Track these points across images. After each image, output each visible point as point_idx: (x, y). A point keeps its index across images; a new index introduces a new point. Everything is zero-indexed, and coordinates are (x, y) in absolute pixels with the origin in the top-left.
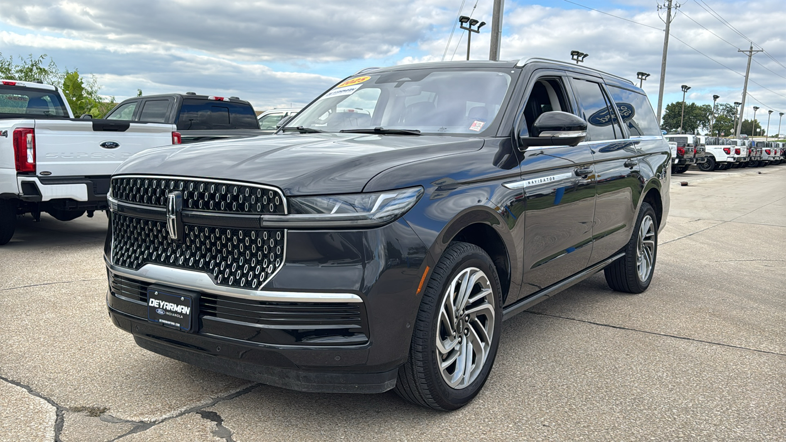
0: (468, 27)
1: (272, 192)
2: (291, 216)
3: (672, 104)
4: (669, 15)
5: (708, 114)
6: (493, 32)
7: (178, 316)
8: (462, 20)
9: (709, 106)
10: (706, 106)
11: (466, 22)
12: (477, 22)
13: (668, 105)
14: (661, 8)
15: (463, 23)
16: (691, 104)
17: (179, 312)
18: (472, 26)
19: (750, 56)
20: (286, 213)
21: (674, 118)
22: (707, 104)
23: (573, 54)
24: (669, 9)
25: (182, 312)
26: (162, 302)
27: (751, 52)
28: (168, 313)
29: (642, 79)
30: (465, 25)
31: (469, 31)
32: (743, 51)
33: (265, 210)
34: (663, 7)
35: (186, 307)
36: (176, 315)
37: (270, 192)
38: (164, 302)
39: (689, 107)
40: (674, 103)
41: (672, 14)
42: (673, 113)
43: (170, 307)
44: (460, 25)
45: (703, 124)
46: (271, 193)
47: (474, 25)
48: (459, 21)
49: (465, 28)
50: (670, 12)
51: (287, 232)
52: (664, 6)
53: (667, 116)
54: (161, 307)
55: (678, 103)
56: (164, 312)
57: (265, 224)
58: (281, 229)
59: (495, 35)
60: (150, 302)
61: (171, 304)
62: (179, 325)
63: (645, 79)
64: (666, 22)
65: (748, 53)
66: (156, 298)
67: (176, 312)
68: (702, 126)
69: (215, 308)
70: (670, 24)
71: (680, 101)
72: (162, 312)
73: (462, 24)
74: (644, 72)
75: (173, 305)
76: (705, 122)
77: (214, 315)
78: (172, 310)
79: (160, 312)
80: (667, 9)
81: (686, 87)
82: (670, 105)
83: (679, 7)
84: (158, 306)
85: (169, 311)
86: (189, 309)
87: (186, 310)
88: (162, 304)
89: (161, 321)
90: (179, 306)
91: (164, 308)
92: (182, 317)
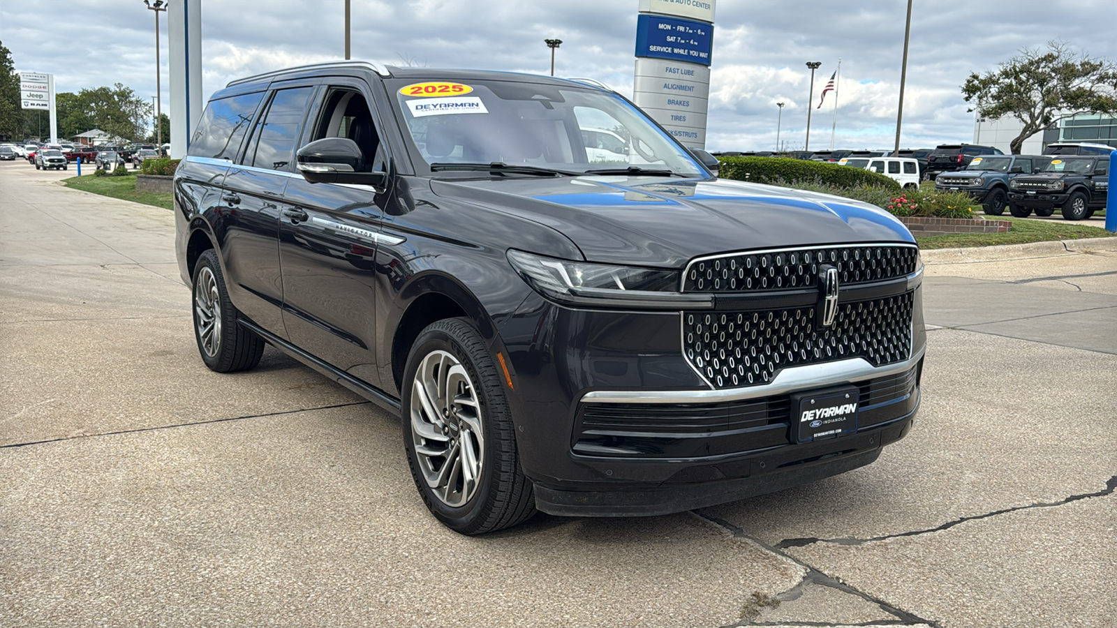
7: (840, 419)
17: (841, 415)
25: (845, 412)
26: (819, 410)
28: (826, 422)
35: (851, 405)
36: (836, 420)
38: (821, 410)
43: (830, 412)
54: (817, 417)
56: (820, 423)
60: (803, 416)
61: (831, 408)
62: (840, 430)
66: (810, 408)
67: (838, 416)
72: (818, 424)
75: (834, 408)
77: (868, 403)
78: (832, 415)
79: (815, 424)
84: (812, 418)
85: (828, 418)
86: (855, 405)
87: (851, 408)
88: (818, 414)
89: (815, 435)
90: (842, 406)
91: (822, 417)
92: (845, 419)
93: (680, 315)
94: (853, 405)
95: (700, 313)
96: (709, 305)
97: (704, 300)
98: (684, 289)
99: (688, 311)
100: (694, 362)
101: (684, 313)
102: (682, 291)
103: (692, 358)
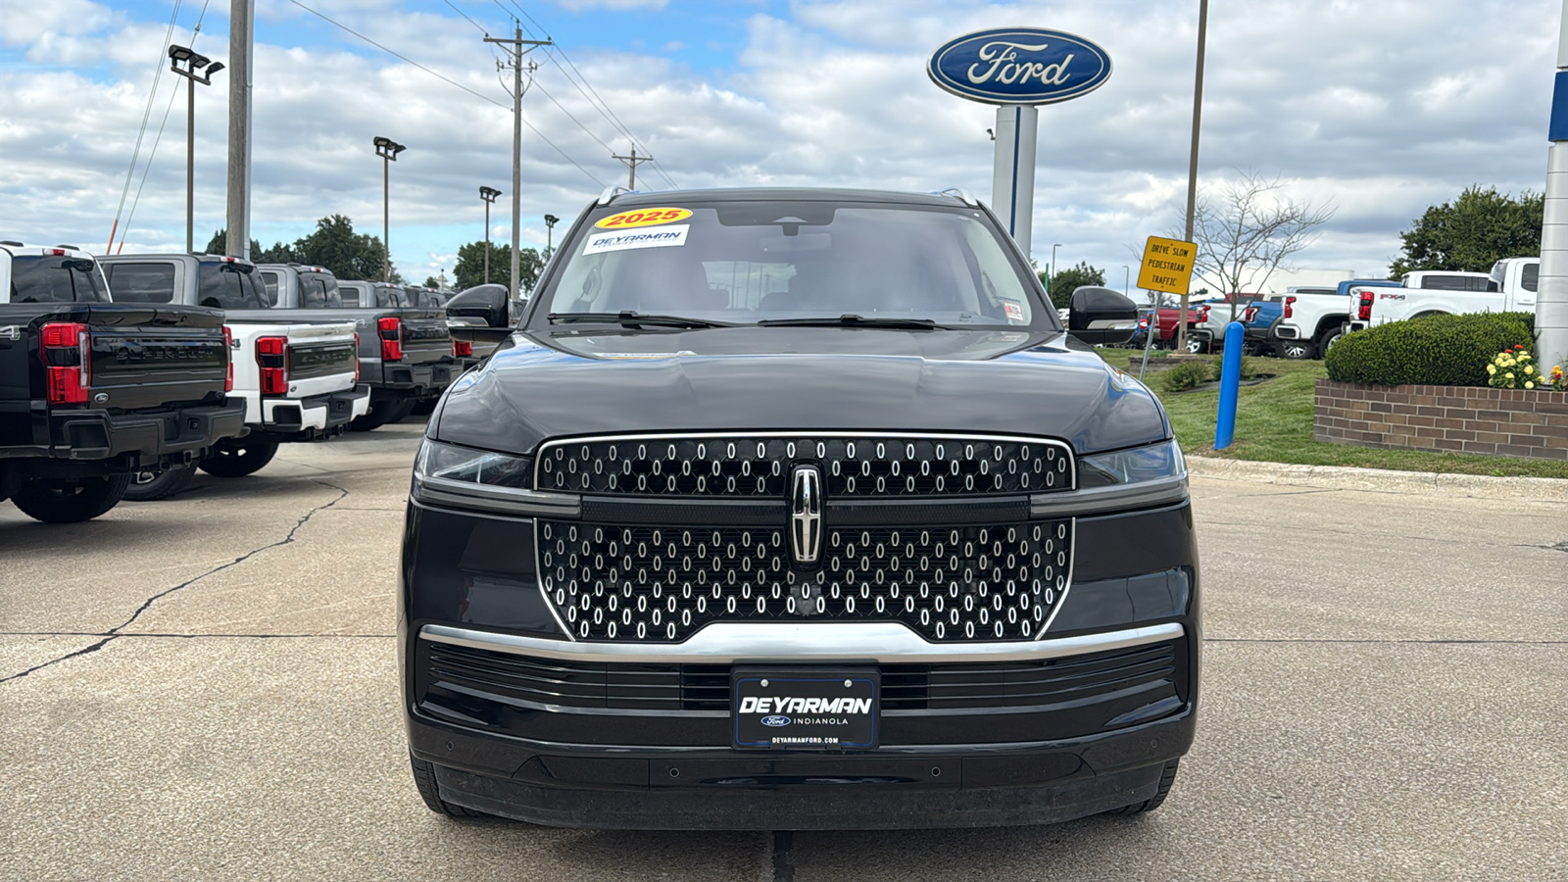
0: (187, 69)
1: (1053, 450)
2: (1082, 492)
3: (469, 246)
4: (519, 82)
5: (533, 266)
6: (235, 85)
7: (832, 721)
8: (176, 55)
9: (534, 251)
10: (529, 251)
11: (185, 60)
12: (208, 61)
13: (462, 248)
14: (503, 67)
15: (179, 61)
16: (502, 247)
17: (836, 714)
18: (195, 69)
19: (633, 167)
20: (1074, 487)
21: (475, 272)
22: (530, 248)
23: (379, 143)
24: (518, 70)
25: (844, 710)
26: (782, 700)
27: (633, 159)
28: (800, 721)
29: (488, 201)
30: (181, 65)
31: (190, 79)
32: (620, 158)
33: (1039, 484)
34: (506, 65)
36: (825, 721)
37: (1049, 449)
38: (787, 699)
39: (499, 252)
40: (473, 244)
41: (525, 79)
42: (472, 263)
43: (808, 706)
44: (171, 65)
45: (525, 283)
46: (1051, 452)
47: (199, 67)
48: (167, 55)
49: (181, 72)
50: (520, 77)
51: (1077, 524)
52: (509, 63)
53: (463, 268)
54: (778, 710)
55: (479, 243)
56: (786, 721)
57: (1035, 510)
58: (1066, 519)
59: (240, 92)
60: (744, 704)
61: (810, 700)
62: (836, 740)
63: (493, 201)
64: (514, 94)
65: (629, 161)
66: (760, 693)
67: (827, 715)
68: (524, 287)
69: (924, 692)
70: (522, 99)
71: (484, 240)
72: (780, 722)
73: (175, 63)
74: (492, 188)
75: (818, 700)
76: (529, 280)
77: (923, 705)
78: (814, 711)
79: (773, 721)
80: (514, 71)
81: (552, 217)
82: (465, 247)
83: (536, 68)
84: (767, 711)
85: (803, 716)
86: (869, 701)
87: (859, 706)
88: (780, 704)
89: (774, 740)
90: (837, 700)
91: (789, 710)
92: (845, 721)
93: (532, 525)
94: (865, 702)
95: (560, 523)
96: (575, 511)
97: (567, 503)
98: (539, 486)
99: (543, 519)
100: (551, 595)
101: (538, 521)
102: (536, 488)
103: (549, 590)
